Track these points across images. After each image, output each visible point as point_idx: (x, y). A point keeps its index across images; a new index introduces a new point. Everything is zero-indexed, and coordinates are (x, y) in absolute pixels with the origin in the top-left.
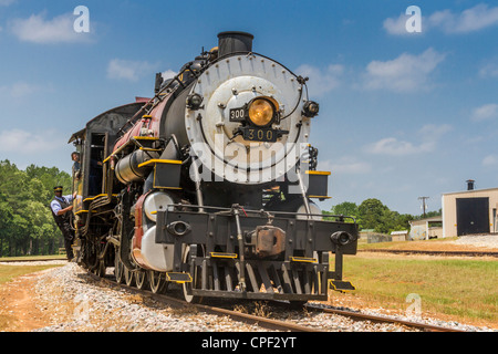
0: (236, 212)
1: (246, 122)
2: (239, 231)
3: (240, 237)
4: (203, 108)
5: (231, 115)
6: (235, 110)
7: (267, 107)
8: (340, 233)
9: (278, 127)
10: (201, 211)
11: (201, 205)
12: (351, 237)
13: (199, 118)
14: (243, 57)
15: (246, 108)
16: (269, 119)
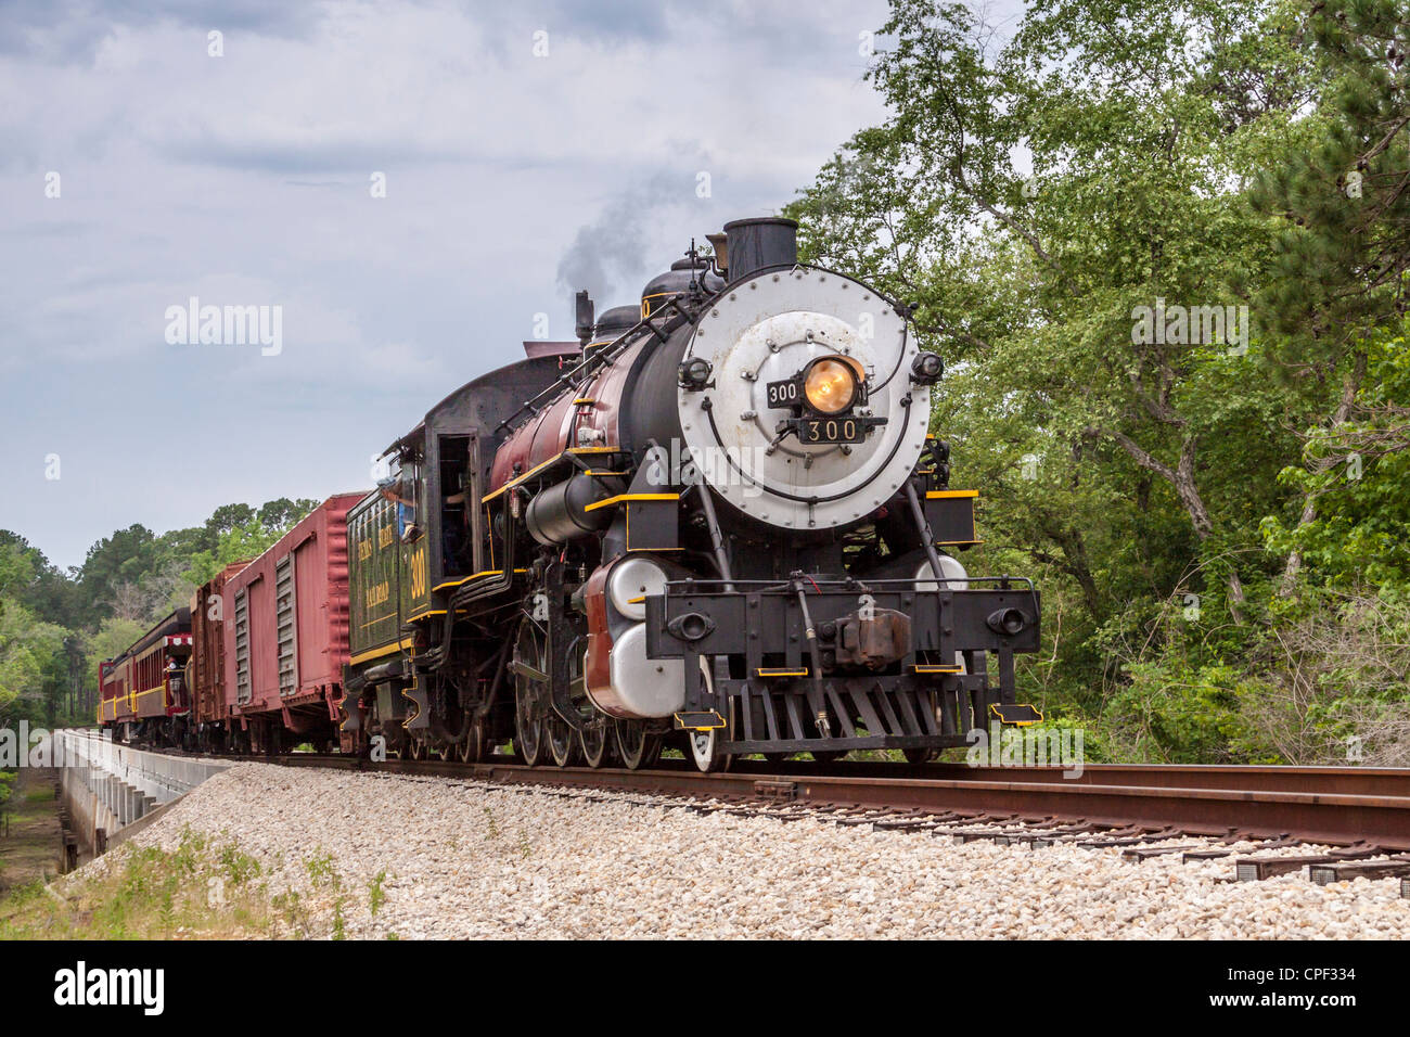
0: (799, 586)
1: (800, 406)
2: (808, 621)
3: (811, 634)
4: (713, 385)
5: (770, 395)
6: (777, 385)
7: (840, 375)
8: (1004, 611)
9: (865, 409)
10: (729, 589)
11: (727, 578)
12: (1027, 618)
13: (707, 406)
14: (784, 275)
15: (800, 379)
16: (846, 399)
